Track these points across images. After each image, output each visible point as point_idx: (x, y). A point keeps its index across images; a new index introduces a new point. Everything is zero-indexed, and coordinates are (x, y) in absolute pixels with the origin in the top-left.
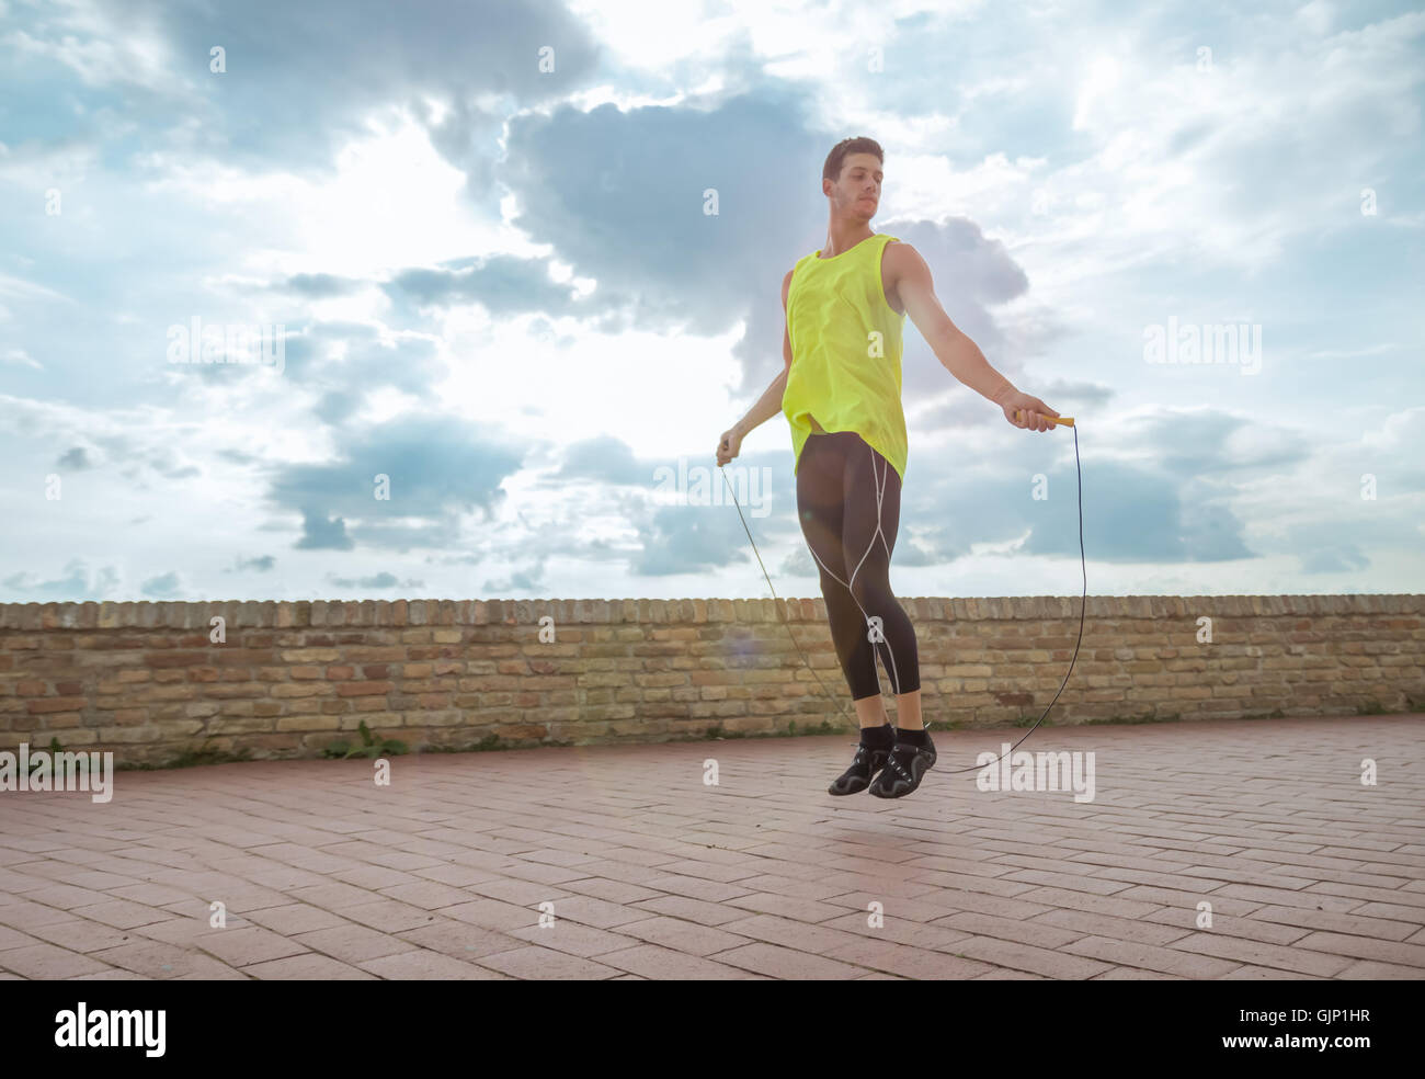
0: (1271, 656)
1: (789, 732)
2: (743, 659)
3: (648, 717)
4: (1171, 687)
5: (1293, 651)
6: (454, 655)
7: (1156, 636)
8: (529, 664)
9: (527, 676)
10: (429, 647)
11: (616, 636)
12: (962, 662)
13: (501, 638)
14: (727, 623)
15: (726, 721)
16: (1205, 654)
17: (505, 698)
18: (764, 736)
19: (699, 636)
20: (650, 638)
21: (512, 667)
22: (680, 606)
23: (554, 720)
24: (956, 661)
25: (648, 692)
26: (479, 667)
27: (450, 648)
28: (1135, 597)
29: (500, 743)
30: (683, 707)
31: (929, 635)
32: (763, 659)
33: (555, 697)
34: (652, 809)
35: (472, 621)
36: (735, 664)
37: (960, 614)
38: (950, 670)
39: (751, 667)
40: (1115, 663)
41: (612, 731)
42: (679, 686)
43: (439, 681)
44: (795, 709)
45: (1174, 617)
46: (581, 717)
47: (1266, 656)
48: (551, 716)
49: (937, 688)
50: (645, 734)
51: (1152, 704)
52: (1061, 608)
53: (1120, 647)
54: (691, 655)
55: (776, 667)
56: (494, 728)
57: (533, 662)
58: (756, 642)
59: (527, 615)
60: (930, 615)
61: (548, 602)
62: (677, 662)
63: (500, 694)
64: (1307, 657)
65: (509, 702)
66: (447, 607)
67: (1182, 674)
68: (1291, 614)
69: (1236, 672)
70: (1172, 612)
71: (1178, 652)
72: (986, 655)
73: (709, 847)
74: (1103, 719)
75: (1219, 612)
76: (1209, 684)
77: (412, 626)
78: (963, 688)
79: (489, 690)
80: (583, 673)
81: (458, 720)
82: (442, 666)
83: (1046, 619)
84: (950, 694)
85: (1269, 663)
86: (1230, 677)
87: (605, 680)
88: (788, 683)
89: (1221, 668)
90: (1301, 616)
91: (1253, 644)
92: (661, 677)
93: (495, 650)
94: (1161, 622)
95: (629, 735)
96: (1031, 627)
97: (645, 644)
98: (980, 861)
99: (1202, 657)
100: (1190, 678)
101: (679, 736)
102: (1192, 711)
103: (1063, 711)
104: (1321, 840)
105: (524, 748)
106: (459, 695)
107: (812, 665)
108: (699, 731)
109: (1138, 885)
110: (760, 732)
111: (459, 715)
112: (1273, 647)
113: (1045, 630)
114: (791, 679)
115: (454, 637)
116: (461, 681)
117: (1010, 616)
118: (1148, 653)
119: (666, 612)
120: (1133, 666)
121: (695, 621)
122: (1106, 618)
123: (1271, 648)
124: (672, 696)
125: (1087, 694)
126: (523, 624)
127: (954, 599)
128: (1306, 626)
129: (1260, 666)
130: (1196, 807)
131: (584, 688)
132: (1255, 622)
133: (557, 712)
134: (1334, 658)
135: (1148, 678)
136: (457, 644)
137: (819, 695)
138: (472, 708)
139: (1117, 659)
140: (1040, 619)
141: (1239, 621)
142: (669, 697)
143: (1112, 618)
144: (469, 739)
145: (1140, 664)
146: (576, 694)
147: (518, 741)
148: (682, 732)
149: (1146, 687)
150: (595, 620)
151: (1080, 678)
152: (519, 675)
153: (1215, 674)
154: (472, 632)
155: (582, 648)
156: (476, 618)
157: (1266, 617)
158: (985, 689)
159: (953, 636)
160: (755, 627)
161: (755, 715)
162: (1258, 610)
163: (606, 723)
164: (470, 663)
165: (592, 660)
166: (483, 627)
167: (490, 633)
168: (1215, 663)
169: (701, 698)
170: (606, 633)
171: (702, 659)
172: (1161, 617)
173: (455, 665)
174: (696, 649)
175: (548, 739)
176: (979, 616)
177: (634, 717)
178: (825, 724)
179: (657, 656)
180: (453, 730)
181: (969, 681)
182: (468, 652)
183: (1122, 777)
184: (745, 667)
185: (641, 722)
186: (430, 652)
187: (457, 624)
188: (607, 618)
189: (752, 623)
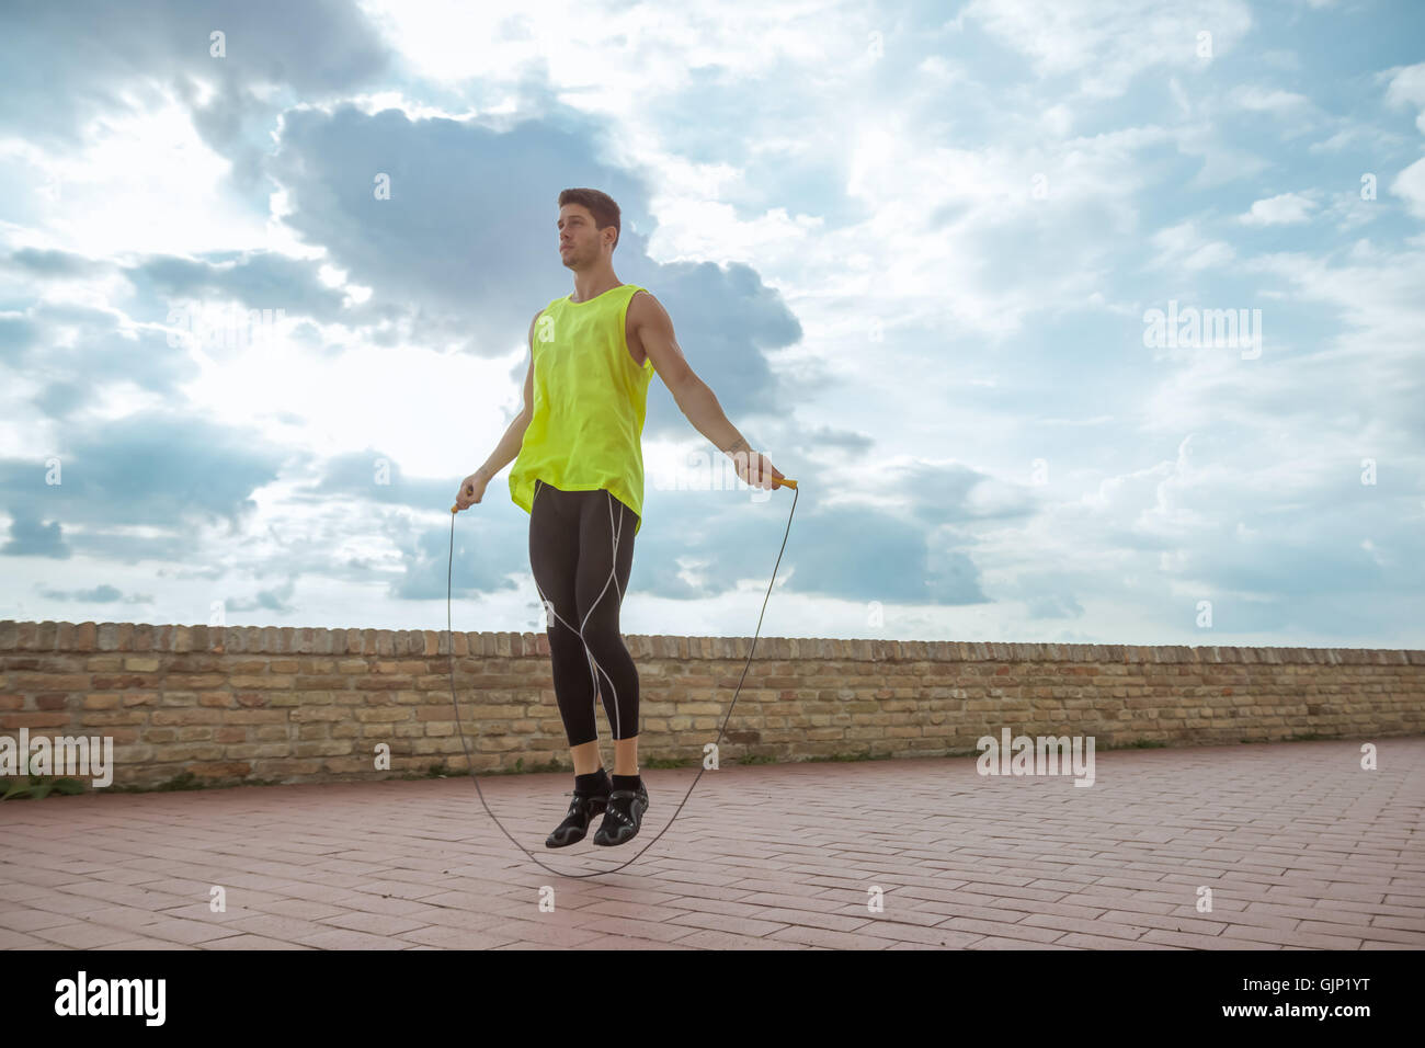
0: (974, 698)
1: (516, 771)
2: (473, 693)
3: (367, 753)
4: (885, 726)
5: (993, 694)
6: (148, 684)
7: (875, 678)
8: (235, 696)
9: (232, 709)
10: (118, 676)
11: (337, 669)
12: (694, 701)
13: (206, 667)
14: (458, 657)
15: (450, 758)
16: (917, 696)
17: (206, 733)
18: (490, 774)
19: (428, 669)
20: (374, 670)
21: (214, 699)
22: (410, 638)
23: (260, 757)
24: (689, 698)
25: (368, 727)
26: (175, 698)
27: (143, 677)
28: (858, 641)
29: (195, 781)
30: (405, 743)
31: (663, 673)
32: (494, 694)
33: (261, 733)
34: (339, 856)
35: (173, 648)
36: (464, 699)
37: (694, 653)
38: (682, 708)
39: (482, 702)
40: (837, 703)
41: (326, 768)
42: (403, 722)
43: (128, 714)
44: (524, 746)
45: (891, 660)
46: (291, 753)
47: (970, 698)
48: (259, 752)
49: (668, 725)
50: (361, 772)
51: (868, 742)
52: (790, 649)
53: (842, 688)
54: (418, 689)
55: (508, 703)
56: (189, 765)
57: (240, 694)
58: (488, 678)
59: (238, 644)
60: (665, 653)
61: (263, 630)
62: (402, 696)
63: (199, 729)
64: (1005, 699)
65: (209, 737)
66: (143, 632)
67: (895, 715)
68: (993, 660)
69: (943, 713)
70: (890, 655)
71: (892, 693)
72: (717, 695)
73: (385, 897)
74: (822, 756)
75: (931, 656)
76: (919, 724)
77: (99, 651)
78: (693, 725)
79: (186, 723)
80: (296, 707)
81: (146, 757)
82: (134, 696)
83: (776, 660)
84: (680, 731)
85: (972, 705)
86: (937, 717)
87: (322, 714)
88: (518, 719)
89: (931, 709)
90: (1002, 662)
91: (960, 687)
92: (384, 711)
93: (197, 681)
94: (880, 664)
95: (344, 772)
96: (761, 667)
97: (368, 677)
98: (655, 905)
99: (914, 698)
100: (903, 717)
101: (399, 774)
102: (903, 750)
103: (787, 748)
104: (968, 876)
105: (222, 787)
106: (149, 729)
107: (544, 701)
108: (420, 769)
109: (792, 925)
110: (486, 769)
111: (148, 751)
112: (977, 690)
113: (774, 671)
114: (522, 716)
115: (151, 665)
116: (155, 713)
117: (742, 656)
118: (866, 693)
119: (394, 645)
120: (852, 706)
121: (424, 653)
122: (831, 660)
123: (974, 691)
124: (395, 732)
125: (809, 733)
126: (232, 652)
127: (689, 639)
128: (1005, 671)
129: (964, 708)
130: (875, 845)
131: (298, 722)
132: (962, 667)
133: (265, 749)
134: (1027, 700)
135: (865, 718)
136: (152, 673)
137: (550, 732)
138: (164, 743)
139: (839, 699)
140: (770, 659)
141: (949, 665)
142: (391, 733)
143: (836, 660)
144: (159, 778)
145: (858, 705)
146: (287, 729)
147: (215, 780)
148: (403, 769)
149: (863, 726)
150: (314, 650)
151: (803, 717)
152: (222, 707)
153: (925, 714)
154: (171, 660)
155: (298, 680)
156: (178, 646)
157: (971, 662)
158: (714, 727)
159: (687, 674)
160: (489, 661)
161: (482, 752)
162: (964, 656)
163: (320, 760)
164: (167, 694)
165: (308, 693)
166: (185, 654)
167: (192, 662)
168: (926, 704)
169: (425, 733)
170: (327, 665)
171: (430, 694)
172: (881, 660)
173: (148, 696)
174: (424, 682)
175: (251, 777)
176: (713, 655)
177: (350, 754)
178: (554, 762)
179: (378, 690)
180: (139, 767)
181: (700, 719)
182: (164, 682)
183: (820, 816)
184: (475, 702)
185: (358, 759)
186: (119, 680)
187: (155, 651)
188: (329, 649)
189: (485, 657)
